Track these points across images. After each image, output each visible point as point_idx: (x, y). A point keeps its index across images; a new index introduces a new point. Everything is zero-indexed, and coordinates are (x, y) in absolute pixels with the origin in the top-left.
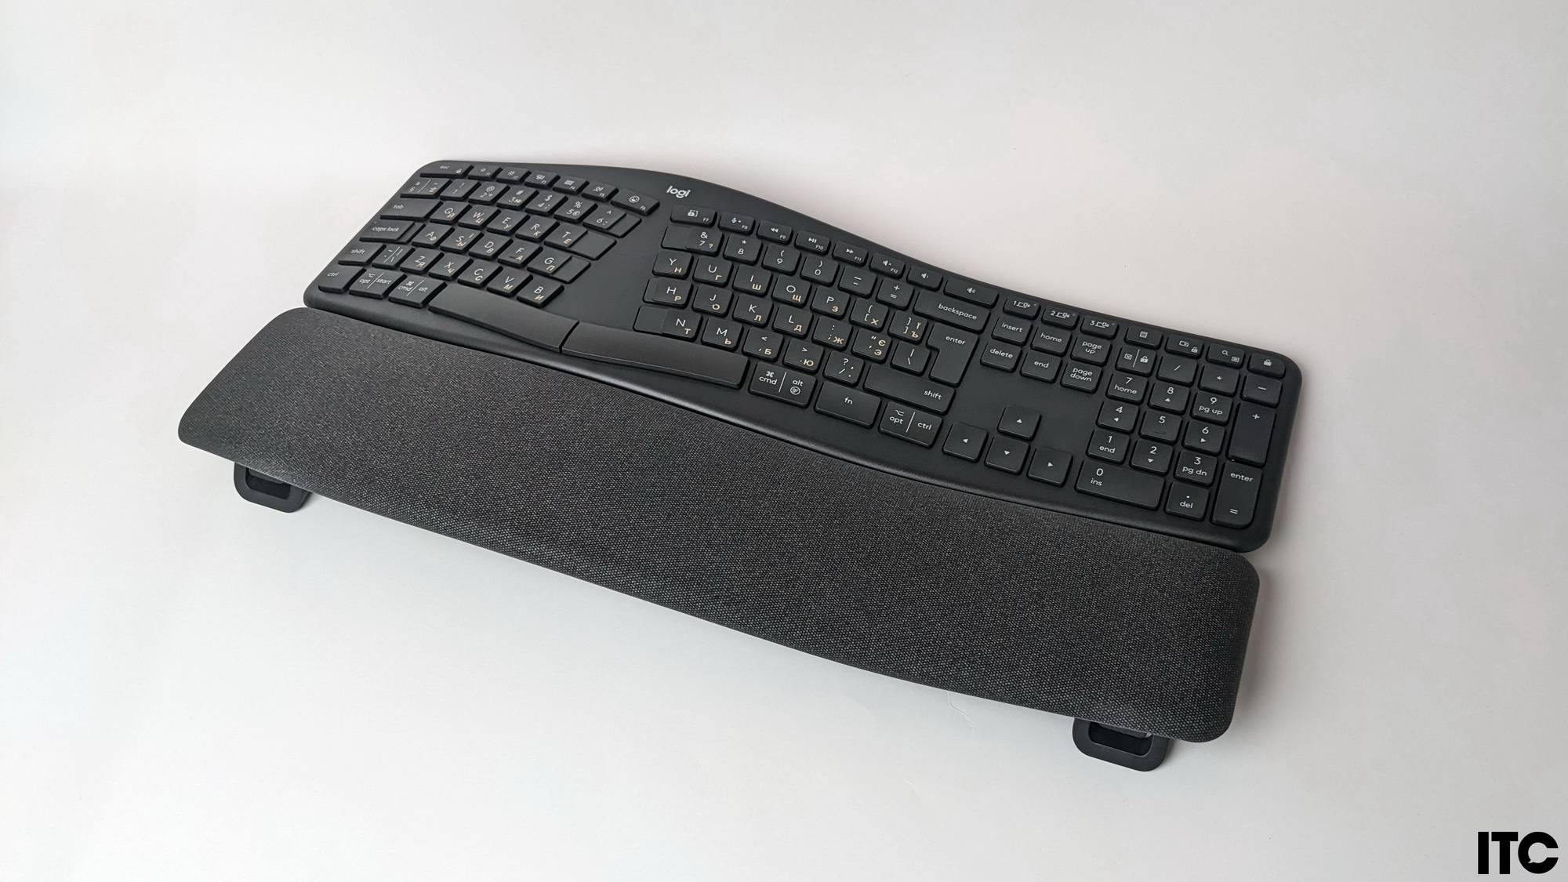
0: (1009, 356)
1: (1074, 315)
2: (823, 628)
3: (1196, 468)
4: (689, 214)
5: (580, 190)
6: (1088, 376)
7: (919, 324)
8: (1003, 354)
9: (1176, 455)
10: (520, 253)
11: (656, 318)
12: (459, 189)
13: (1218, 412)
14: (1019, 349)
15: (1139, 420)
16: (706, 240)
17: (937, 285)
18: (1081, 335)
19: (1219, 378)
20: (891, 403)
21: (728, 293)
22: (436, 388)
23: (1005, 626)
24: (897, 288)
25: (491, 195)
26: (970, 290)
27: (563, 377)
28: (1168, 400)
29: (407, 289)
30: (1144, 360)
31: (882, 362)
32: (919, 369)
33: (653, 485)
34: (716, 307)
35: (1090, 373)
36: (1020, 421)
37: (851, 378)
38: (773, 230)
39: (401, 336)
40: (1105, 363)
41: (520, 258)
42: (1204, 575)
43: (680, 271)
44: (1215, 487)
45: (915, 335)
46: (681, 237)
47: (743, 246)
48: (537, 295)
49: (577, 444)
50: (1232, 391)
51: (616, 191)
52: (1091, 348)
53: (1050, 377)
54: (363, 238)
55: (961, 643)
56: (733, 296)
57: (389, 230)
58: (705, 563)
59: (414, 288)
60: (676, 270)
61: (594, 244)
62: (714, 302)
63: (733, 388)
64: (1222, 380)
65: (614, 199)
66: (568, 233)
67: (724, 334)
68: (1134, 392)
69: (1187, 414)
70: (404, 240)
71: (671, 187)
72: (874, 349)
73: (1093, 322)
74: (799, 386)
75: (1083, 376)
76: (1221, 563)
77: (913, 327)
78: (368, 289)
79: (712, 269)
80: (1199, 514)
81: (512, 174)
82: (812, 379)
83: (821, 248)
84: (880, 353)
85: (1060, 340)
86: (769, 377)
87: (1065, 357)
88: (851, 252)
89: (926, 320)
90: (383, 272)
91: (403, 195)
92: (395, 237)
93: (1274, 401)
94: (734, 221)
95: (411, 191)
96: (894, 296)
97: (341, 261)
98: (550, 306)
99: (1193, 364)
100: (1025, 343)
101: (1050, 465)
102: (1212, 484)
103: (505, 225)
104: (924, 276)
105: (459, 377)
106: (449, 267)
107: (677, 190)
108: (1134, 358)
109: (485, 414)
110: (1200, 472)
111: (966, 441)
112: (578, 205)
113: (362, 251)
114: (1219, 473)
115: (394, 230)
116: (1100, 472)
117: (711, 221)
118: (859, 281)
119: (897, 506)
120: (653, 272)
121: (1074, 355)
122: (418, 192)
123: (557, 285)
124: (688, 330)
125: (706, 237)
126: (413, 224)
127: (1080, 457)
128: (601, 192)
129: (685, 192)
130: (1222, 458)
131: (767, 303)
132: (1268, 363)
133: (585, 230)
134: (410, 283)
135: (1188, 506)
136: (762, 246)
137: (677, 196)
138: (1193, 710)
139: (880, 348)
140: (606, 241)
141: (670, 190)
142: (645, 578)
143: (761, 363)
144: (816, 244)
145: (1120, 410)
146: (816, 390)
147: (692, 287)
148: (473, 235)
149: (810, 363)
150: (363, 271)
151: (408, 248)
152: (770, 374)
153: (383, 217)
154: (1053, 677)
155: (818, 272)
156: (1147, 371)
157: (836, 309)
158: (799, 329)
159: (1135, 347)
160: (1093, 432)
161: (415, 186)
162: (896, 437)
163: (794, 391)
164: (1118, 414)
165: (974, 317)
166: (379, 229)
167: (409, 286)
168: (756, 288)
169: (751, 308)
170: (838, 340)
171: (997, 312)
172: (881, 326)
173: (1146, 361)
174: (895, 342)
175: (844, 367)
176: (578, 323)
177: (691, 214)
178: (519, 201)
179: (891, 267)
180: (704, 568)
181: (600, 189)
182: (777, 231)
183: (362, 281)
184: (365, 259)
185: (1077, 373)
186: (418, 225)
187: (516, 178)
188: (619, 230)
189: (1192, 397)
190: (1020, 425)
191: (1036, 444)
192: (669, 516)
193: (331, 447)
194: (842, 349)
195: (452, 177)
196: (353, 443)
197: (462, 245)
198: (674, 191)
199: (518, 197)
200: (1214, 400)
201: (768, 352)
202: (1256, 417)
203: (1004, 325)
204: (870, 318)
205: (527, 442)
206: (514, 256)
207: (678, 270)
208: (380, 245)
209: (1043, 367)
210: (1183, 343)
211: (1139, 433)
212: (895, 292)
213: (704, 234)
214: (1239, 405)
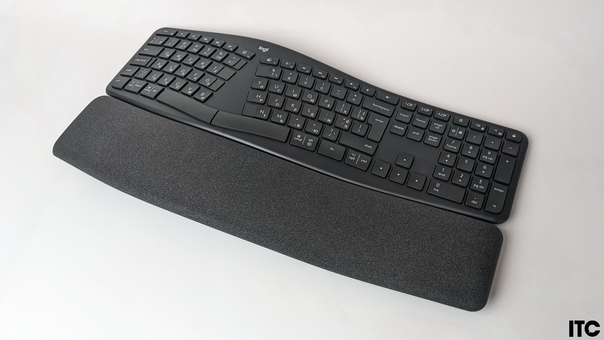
0: (401, 129)
1: (431, 110)
2: (316, 254)
3: (480, 185)
4: (268, 60)
5: (222, 46)
6: (435, 139)
7: (364, 113)
8: (399, 128)
9: (472, 178)
10: (195, 76)
11: (251, 109)
12: (172, 42)
13: (491, 159)
14: (406, 126)
15: (457, 161)
16: (274, 73)
17: (373, 95)
18: (434, 120)
19: (492, 142)
20: (350, 150)
21: (282, 98)
22: (158, 140)
23: (393, 257)
24: (355, 96)
25: (185, 46)
26: (387, 97)
27: (211, 136)
28: (469, 152)
29: (148, 90)
30: (460, 133)
31: (347, 131)
32: (363, 134)
33: (247, 189)
34: (277, 104)
35: (437, 138)
36: (405, 160)
37: (334, 138)
38: (303, 68)
39: (144, 113)
40: (443, 134)
41: (195, 78)
42: (479, 236)
43: (263, 87)
44: (487, 195)
45: (362, 118)
46: (263, 71)
47: (290, 76)
48: (202, 97)
49: (215, 169)
50: (498, 149)
51: (237, 48)
52: (438, 126)
53: (419, 140)
54: (131, 64)
55: (374, 263)
56: (285, 99)
57: (142, 61)
58: (267, 224)
59: (152, 90)
60: (261, 87)
61: (227, 73)
62: (277, 102)
63: (283, 142)
64: (494, 144)
65: (236, 52)
66: (216, 67)
67: (280, 117)
68: (455, 148)
69: (477, 160)
70: (148, 66)
71: (261, 47)
72: (344, 125)
73: (439, 114)
74: (311, 142)
75: (433, 139)
76: (487, 231)
77: (361, 114)
78: (132, 89)
79: (276, 87)
80: (479, 207)
81: (194, 37)
82: (317, 139)
83: (324, 77)
84: (347, 127)
85: (424, 122)
86: (298, 138)
87: (427, 130)
88: (337, 79)
89: (367, 111)
90: (139, 81)
91: (148, 44)
92: (144, 64)
93: (515, 154)
94: (287, 64)
95: (152, 42)
96: (354, 100)
97: (121, 74)
98: (207, 102)
99: (481, 135)
100: (409, 123)
101: (417, 181)
102: (486, 193)
103: (190, 62)
104: (368, 90)
105: (167, 135)
106: (166, 81)
107: (263, 48)
108: (456, 132)
109: (177, 153)
110: (481, 187)
111: (381, 168)
112: (221, 53)
113: (130, 70)
114: (489, 188)
115: (144, 61)
116: (438, 185)
117: (277, 64)
118: (339, 92)
119: (350, 199)
120: (251, 87)
121: (430, 129)
122: (155, 43)
123: (210, 93)
124: (265, 115)
125: (274, 71)
126: (152, 59)
127: (430, 177)
128: (231, 48)
129: (266, 49)
130: (491, 180)
131: (299, 103)
132: (514, 136)
133: (223, 66)
134: (149, 88)
135: (475, 202)
136: (298, 75)
137: (263, 51)
138: (471, 298)
139: (347, 124)
140: (232, 72)
141: (260, 48)
142: (242, 230)
143: (296, 131)
144: (322, 75)
145: (448, 156)
146: (318, 144)
147: (268, 95)
148: (176, 65)
149: (316, 131)
150: (130, 80)
151: (149, 70)
152: (299, 136)
153: (140, 54)
154: (412, 281)
155: (322, 88)
156: (461, 138)
157: (329, 106)
158: (312, 115)
159: (457, 126)
160: (436, 166)
161: (153, 40)
162: (351, 166)
163: (309, 144)
164: (447, 158)
165: (388, 110)
166: (138, 60)
167: (148, 89)
168: (295, 95)
169: (292, 105)
170: (329, 120)
171: (398, 108)
172: (348, 114)
173: (461, 133)
174: (354, 121)
175: (331, 133)
176: (218, 111)
177: (269, 60)
178: (196, 50)
179: (353, 86)
180: (267, 226)
181: (231, 46)
182: (305, 68)
183: (130, 85)
184: (131, 74)
185: (431, 138)
186: (154, 59)
187: (195, 39)
188: (238, 67)
189: (480, 150)
190: (405, 162)
191: (412, 170)
192: (253, 203)
193: (113, 165)
194: (330, 125)
195: (169, 36)
196: (122, 164)
197: (172, 70)
198: (262, 49)
199: (196, 48)
200: (489, 153)
201: (298, 126)
202: (507, 161)
203: (401, 114)
204: (343, 110)
205: (195, 167)
206: (193, 77)
207: (262, 87)
208: (138, 68)
209: (416, 134)
210: (478, 125)
211: (456, 168)
212: (355, 98)
213: (274, 69)
214: (500, 155)
